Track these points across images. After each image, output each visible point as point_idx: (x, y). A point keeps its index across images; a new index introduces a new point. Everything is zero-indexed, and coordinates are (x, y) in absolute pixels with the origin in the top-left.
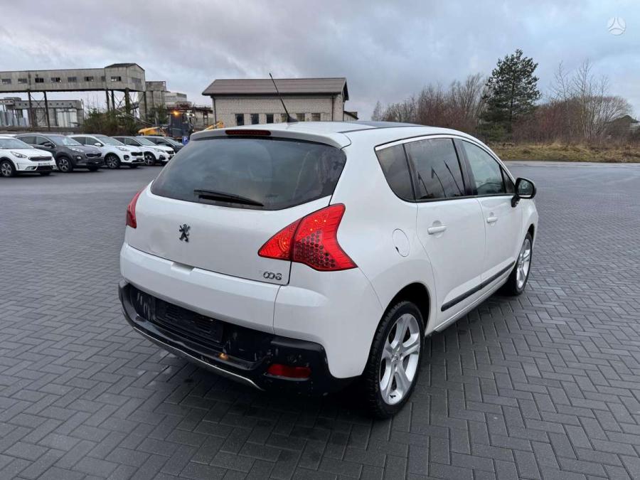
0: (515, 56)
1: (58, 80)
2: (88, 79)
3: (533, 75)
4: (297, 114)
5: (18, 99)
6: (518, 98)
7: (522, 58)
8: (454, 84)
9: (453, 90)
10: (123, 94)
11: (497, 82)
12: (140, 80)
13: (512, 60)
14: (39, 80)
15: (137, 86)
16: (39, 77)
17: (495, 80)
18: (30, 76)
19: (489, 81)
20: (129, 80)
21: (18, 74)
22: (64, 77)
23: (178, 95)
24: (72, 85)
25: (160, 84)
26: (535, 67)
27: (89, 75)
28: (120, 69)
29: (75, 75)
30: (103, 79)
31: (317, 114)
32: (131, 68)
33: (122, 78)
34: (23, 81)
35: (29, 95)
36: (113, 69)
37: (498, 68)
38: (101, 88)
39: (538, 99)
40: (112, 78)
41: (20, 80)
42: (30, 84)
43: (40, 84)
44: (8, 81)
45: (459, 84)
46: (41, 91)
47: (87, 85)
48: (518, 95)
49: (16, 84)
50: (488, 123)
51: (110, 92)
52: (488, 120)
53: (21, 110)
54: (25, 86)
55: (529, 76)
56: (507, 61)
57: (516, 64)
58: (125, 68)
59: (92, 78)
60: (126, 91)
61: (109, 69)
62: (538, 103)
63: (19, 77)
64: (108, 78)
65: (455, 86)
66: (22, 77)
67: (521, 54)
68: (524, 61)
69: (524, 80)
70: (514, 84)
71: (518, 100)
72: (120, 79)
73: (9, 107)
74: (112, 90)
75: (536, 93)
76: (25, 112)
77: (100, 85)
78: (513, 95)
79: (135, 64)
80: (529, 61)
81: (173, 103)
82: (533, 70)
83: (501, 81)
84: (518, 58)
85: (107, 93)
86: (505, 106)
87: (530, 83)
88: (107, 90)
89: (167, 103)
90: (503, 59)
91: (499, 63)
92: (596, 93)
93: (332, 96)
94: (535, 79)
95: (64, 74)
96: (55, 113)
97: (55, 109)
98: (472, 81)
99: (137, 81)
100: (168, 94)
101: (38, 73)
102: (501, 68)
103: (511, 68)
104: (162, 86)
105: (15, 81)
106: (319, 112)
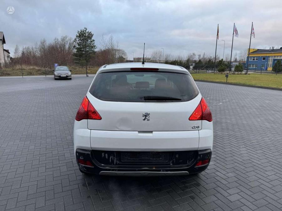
0: (84, 30)
3: (93, 38)
6: (88, 47)
7: (87, 31)
9: (55, 42)
11: (79, 40)
13: (83, 31)
17: (77, 39)
19: (75, 40)
26: (93, 35)
37: (78, 35)
39: (96, 49)
45: (58, 40)
48: (87, 46)
50: (76, 58)
52: (77, 57)
55: (91, 39)
56: (82, 31)
57: (85, 33)
62: (96, 50)
65: (56, 40)
67: (87, 29)
68: (88, 32)
69: (89, 40)
70: (85, 42)
71: (88, 49)
75: (95, 46)
78: (85, 46)
80: (90, 33)
82: (92, 37)
83: (80, 40)
84: (86, 31)
86: (83, 51)
87: (92, 42)
90: (80, 31)
91: (78, 32)
92: (116, 48)
94: (94, 41)
98: (64, 39)
102: (79, 34)
103: (83, 35)
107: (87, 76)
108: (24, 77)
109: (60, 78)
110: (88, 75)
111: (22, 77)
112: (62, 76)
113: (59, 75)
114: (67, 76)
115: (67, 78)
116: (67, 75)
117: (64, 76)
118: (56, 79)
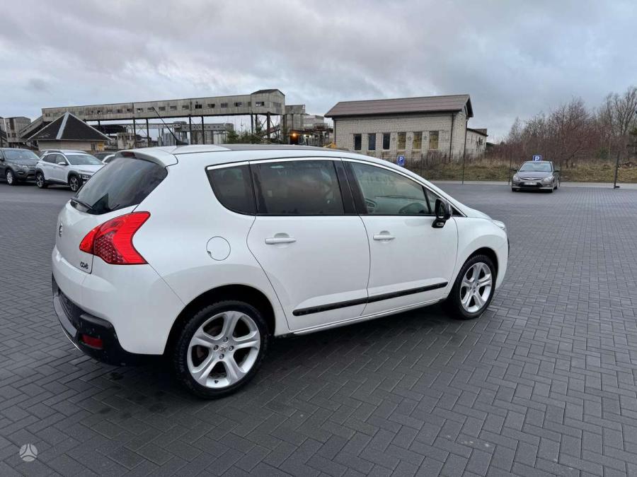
1: (213, 106)
2: (237, 105)
4: (414, 132)
5: (184, 123)
8: (610, 96)
9: (608, 104)
10: (265, 117)
12: (281, 104)
14: (198, 106)
15: (277, 110)
16: (199, 104)
18: (191, 103)
20: (271, 105)
21: (182, 101)
22: (218, 103)
23: (317, 117)
24: (224, 110)
25: (300, 108)
27: (238, 101)
28: (264, 94)
29: (227, 101)
30: (250, 104)
31: (434, 132)
32: (274, 94)
33: (265, 103)
34: (186, 107)
35: (190, 120)
36: (258, 95)
38: (247, 112)
40: (257, 103)
41: (183, 107)
42: (191, 110)
43: (199, 110)
44: (174, 108)
45: (616, 96)
46: (199, 116)
47: (236, 110)
49: (180, 111)
51: (254, 116)
53: (186, 132)
54: (187, 112)
58: (267, 94)
59: (240, 103)
60: (268, 115)
61: (254, 95)
63: (182, 105)
64: (253, 104)
65: (612, 99)
66: (185, 104)
72: (263, 104)
73: (177, 130)
74: (256, 114)
76: (188, 134)
77: (246, 110)
79: (276, 90)
81: (311, 125)
85: (252, 117)
88: (252, 114)
89: (305, 125)
93: (452, 113)
95: (218, 101)
96: (212, 135)
97: (212, 131)
98: (634, 94)
99: (278, 105)
100: (307, 117)
101: (198, 100)
104: (301, 109)
105: (180, 108)
106: (437, 130)
107: (616, 187)
108: (465, 182)
109: (523, 188)
110: (617, 185)
111: (461, 182)
112: (527, 184)
113: (522, 181)
114: (539, 185)
115: (537, 189)
116: (540, 181)
117: (531, 184)
118: (514, 190)
